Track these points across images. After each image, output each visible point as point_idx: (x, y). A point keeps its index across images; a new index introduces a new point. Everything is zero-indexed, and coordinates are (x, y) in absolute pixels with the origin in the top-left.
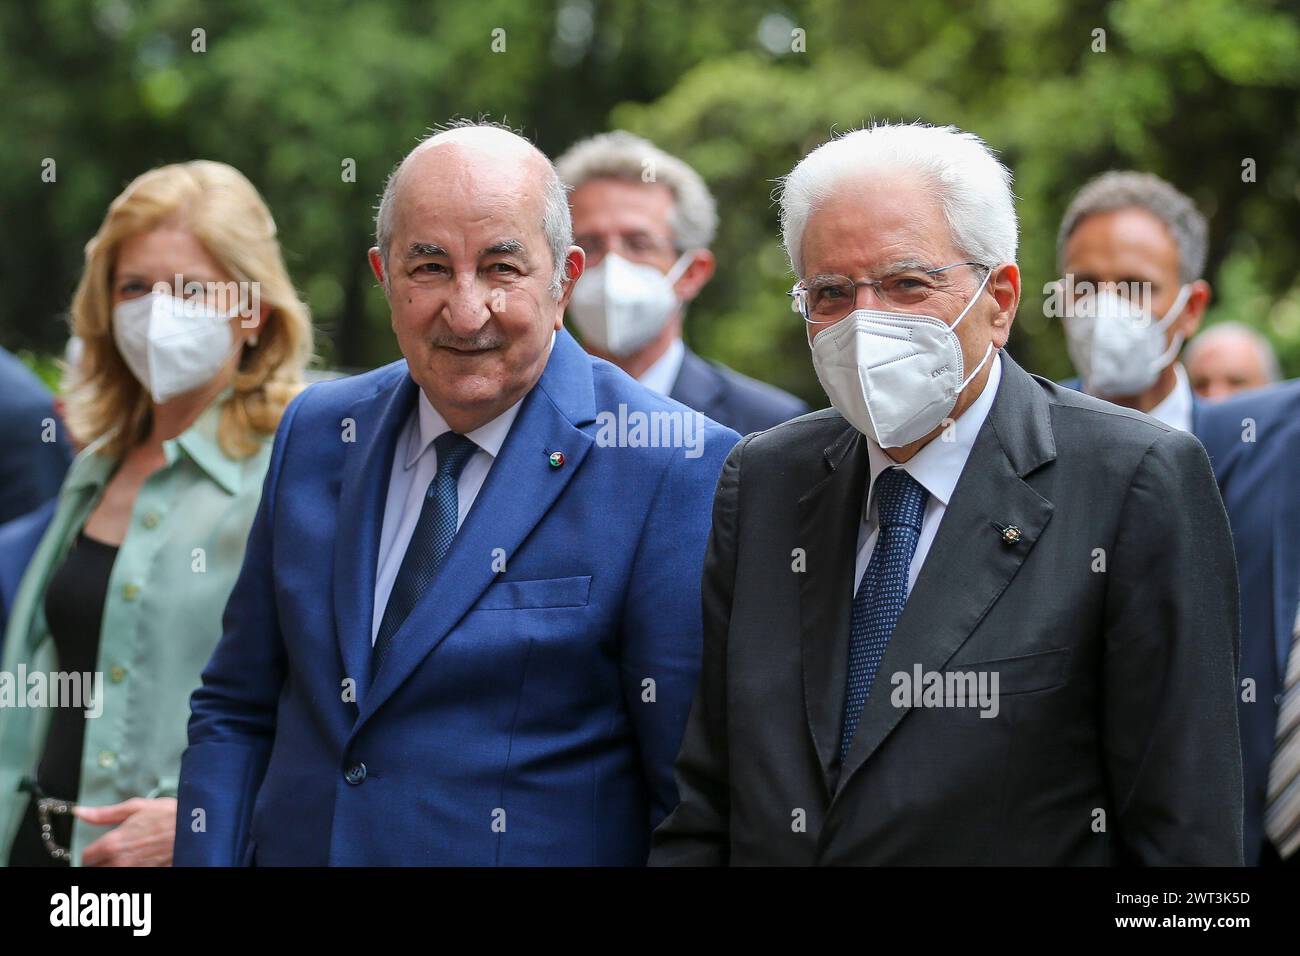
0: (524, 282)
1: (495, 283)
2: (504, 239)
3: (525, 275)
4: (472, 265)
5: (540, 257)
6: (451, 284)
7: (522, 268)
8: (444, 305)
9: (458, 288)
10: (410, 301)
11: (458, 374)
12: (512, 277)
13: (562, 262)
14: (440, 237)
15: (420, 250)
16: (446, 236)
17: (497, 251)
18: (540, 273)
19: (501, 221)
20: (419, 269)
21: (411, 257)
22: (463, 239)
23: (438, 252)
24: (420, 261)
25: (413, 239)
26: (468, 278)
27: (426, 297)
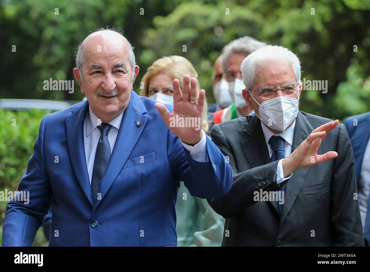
0: (125, 75)
1: (117, 76)
2: (119, 62)
3: (125, 73)
4: (111, 71)
5: (129, 68)
6: (104, 77)
7: (125, 71)
8: (102, 83)
9: (107, 78)
10: (91, 82)
11: (107, 104)
12: (122, 74)
13: (134, 69)
14: (100, 63)
15: (94, 67)
16: (102, 62)
17: (117, 66)
18: (129, 72)
19: (118, 57)
20: (94, 73)
21: (91, 69)
22: (107, 63)
23: (100, 67)
24: (94, 70)
25: (91, 64)
26: (109, 74)
27: (96, 81)
